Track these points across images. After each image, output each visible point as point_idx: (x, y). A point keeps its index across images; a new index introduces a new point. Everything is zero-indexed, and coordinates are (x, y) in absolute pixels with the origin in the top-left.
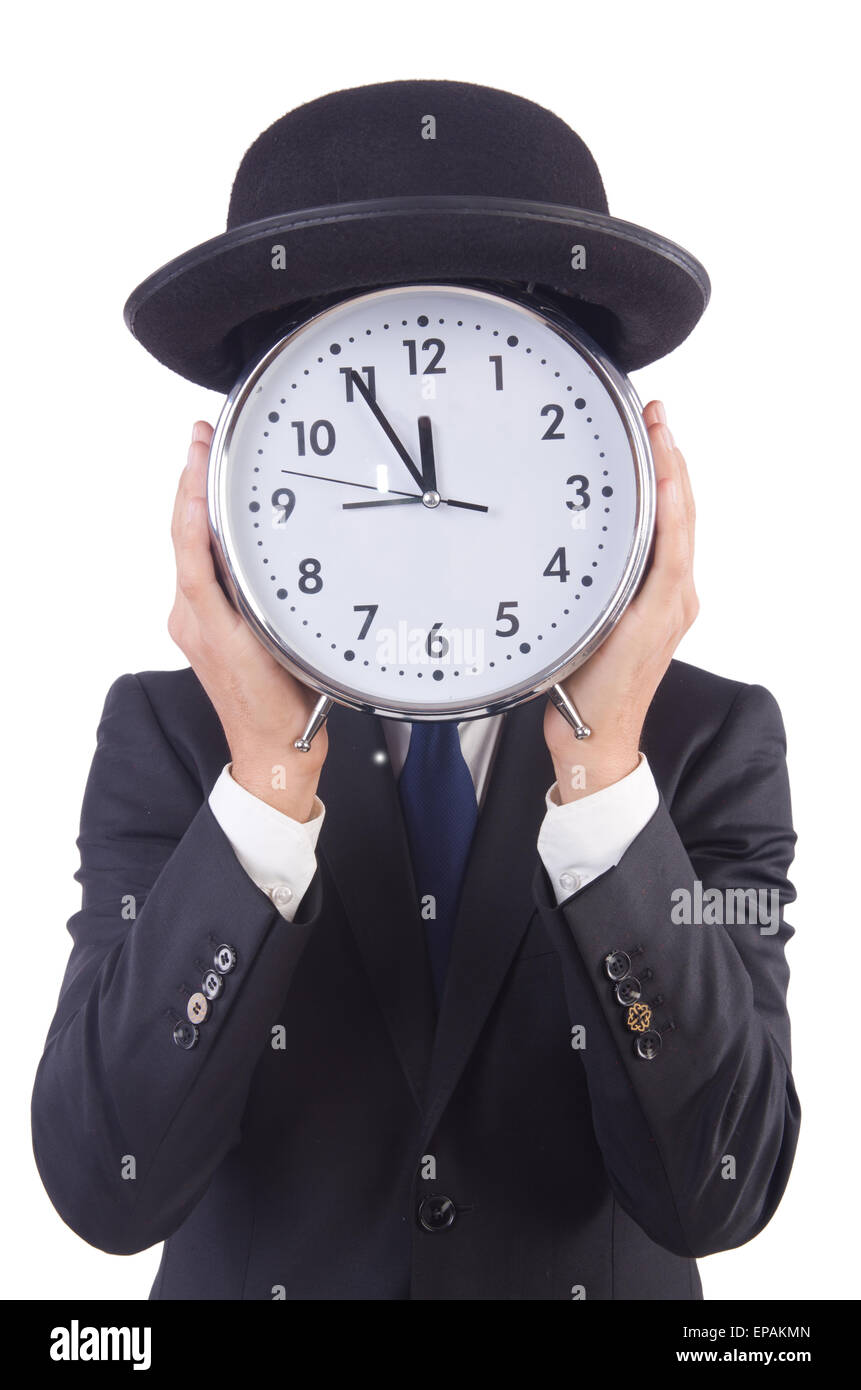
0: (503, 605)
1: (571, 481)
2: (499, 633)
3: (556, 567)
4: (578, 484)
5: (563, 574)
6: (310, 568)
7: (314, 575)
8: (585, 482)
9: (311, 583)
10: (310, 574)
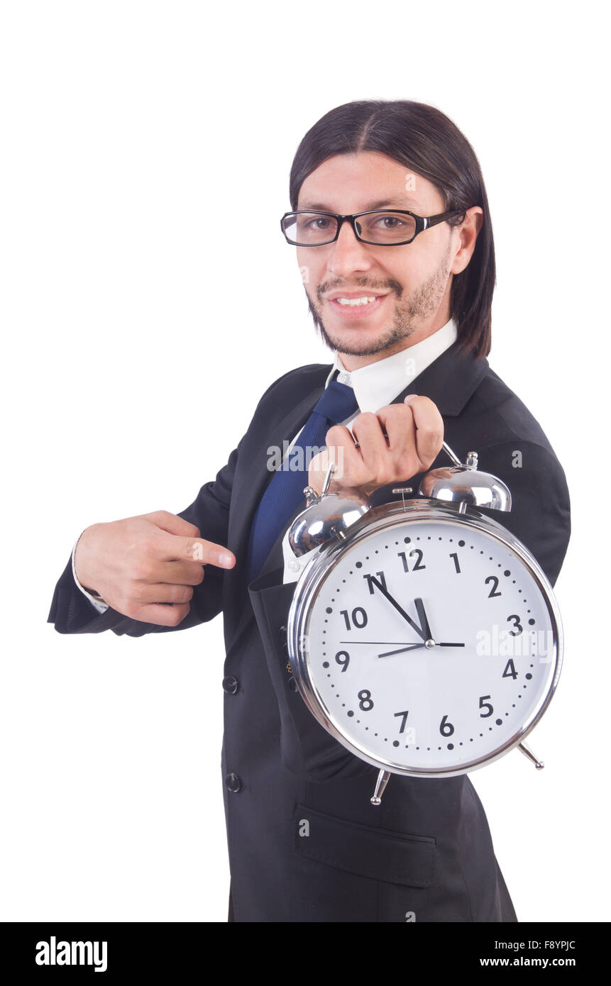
0: (482, 699)
1: (509, 619)
2: (483, 716)
3: (509, 671)
4: (514, 620)
5: (514, 674)
6: (364, 695)
7: (367, 699)
8: (518, 618)
9: (366, 704)
10: (366, 700)
